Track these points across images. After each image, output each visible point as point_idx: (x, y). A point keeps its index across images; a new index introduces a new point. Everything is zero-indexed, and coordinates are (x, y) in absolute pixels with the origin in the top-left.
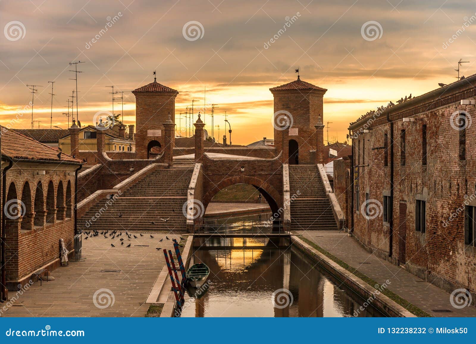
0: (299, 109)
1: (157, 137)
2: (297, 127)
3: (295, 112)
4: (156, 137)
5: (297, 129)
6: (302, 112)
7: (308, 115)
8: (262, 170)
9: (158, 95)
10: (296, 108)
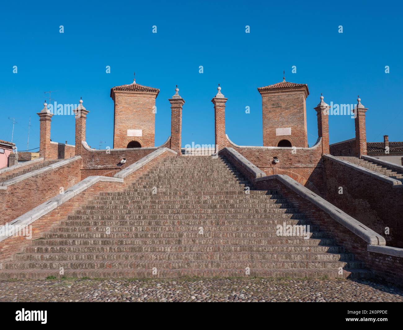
0: (292, 109)
1: (138, 137)
2: (290, 127)
3: (287, 111)
4: (136, 137)
5: (290, 128)
6: (296, 110)
7: (302, 113)
8: (299, 162)
9: (140, 94)
10: (288, 107)
